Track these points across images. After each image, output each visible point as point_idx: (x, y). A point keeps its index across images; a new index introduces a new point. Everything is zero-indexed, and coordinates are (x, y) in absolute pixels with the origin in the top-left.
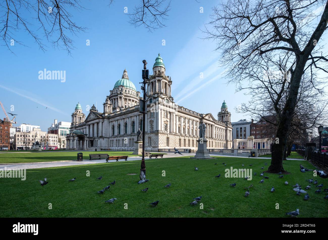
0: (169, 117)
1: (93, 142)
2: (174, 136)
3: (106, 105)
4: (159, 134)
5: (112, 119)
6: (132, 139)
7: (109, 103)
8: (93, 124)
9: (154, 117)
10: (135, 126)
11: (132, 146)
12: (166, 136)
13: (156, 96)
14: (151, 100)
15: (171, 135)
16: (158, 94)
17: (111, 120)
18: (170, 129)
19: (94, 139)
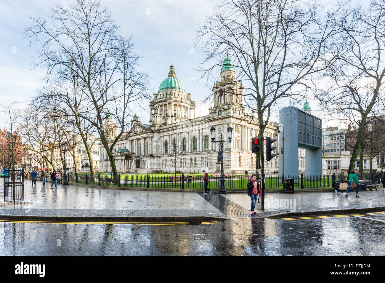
0: (240, 132)
1: (140, 162)
2: (246, 154)
3: (155, 115)
4: (232, 153)
5: (164, 133)
6: (193, 159)
7: (158, 113)
8: (138, 139)
9: (224, 132)
10: (198, 143)
11: (193, 167)
12: (238, 155)
13: (226, 107)
14: (220, 113)
15: (243, 154)
16: (229, 105)
17: (162, 134)
18: (241, 146)
19: (141, 159)
